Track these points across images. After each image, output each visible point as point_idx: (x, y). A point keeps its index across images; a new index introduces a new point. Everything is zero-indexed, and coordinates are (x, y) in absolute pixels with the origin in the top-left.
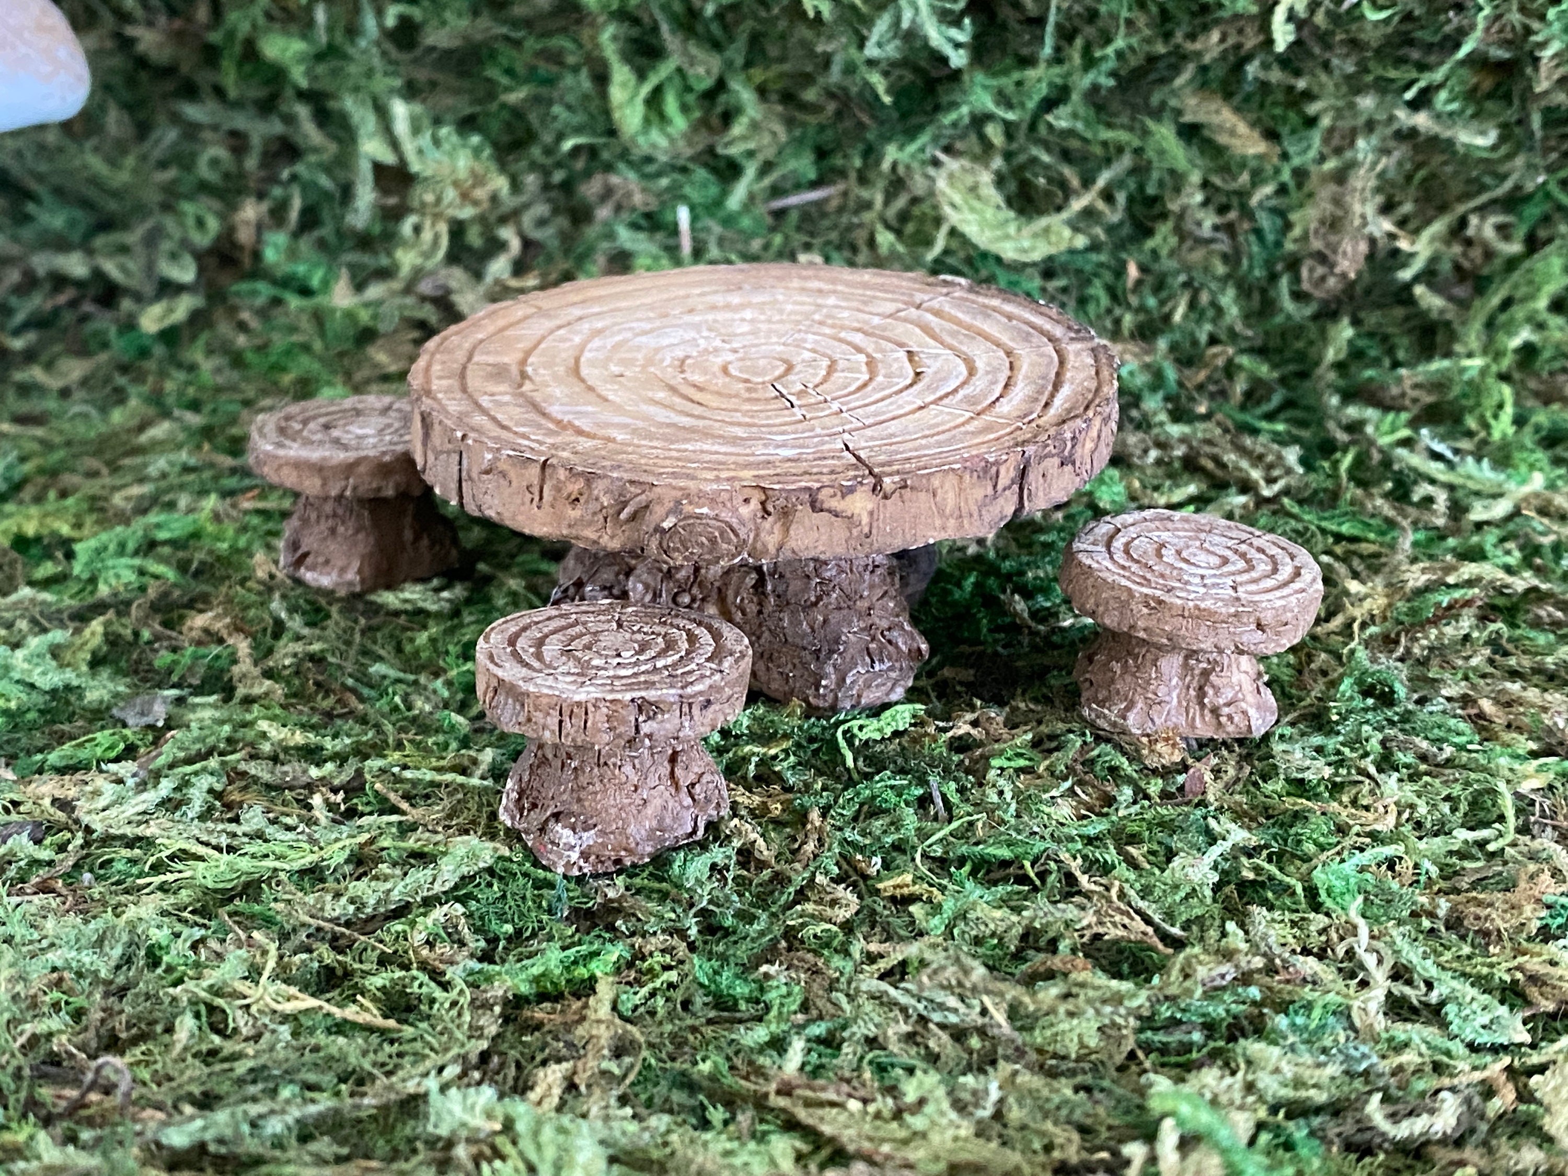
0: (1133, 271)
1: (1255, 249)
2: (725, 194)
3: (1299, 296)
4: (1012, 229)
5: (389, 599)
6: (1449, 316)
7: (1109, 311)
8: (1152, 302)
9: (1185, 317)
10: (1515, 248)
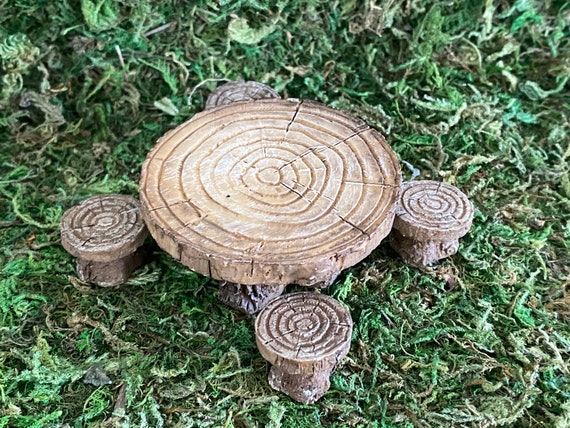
0: (290, 36)
1: (332, 21)
2: (131, 36)
3: (349, 35)
4: (253, 35)
5: (135, 282)
6: (405, 37)
7: (286, 53)
8: (301, 48)
9: (314, 51)
10: (423, 10)
